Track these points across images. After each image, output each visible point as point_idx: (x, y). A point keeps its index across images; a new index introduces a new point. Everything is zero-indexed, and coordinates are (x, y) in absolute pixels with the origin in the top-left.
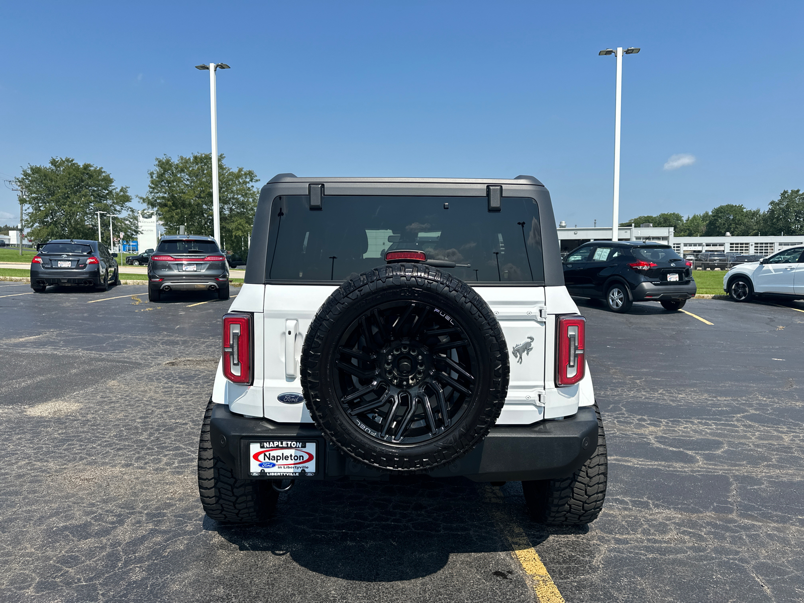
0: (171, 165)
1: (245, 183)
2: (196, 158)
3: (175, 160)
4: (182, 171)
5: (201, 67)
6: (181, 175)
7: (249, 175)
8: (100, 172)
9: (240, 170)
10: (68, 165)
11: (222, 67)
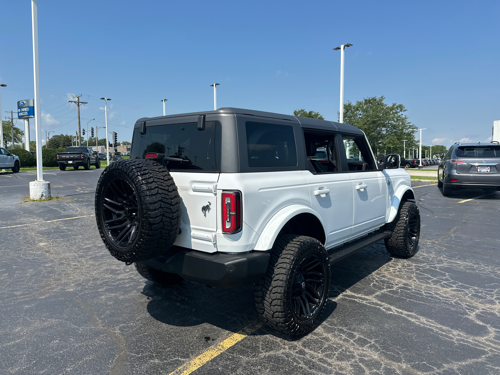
0: (351, 107)
1: (397, 113)
2: (366, 100)
3: (354, 104)
4: (357, 109)
5: (336, 48)
6: (356, 112)
7: (400, 107)
8: (317, 115)
9: (394, 105)
10: (302, 113)
11: (348, 46)
